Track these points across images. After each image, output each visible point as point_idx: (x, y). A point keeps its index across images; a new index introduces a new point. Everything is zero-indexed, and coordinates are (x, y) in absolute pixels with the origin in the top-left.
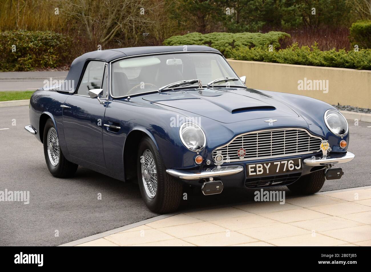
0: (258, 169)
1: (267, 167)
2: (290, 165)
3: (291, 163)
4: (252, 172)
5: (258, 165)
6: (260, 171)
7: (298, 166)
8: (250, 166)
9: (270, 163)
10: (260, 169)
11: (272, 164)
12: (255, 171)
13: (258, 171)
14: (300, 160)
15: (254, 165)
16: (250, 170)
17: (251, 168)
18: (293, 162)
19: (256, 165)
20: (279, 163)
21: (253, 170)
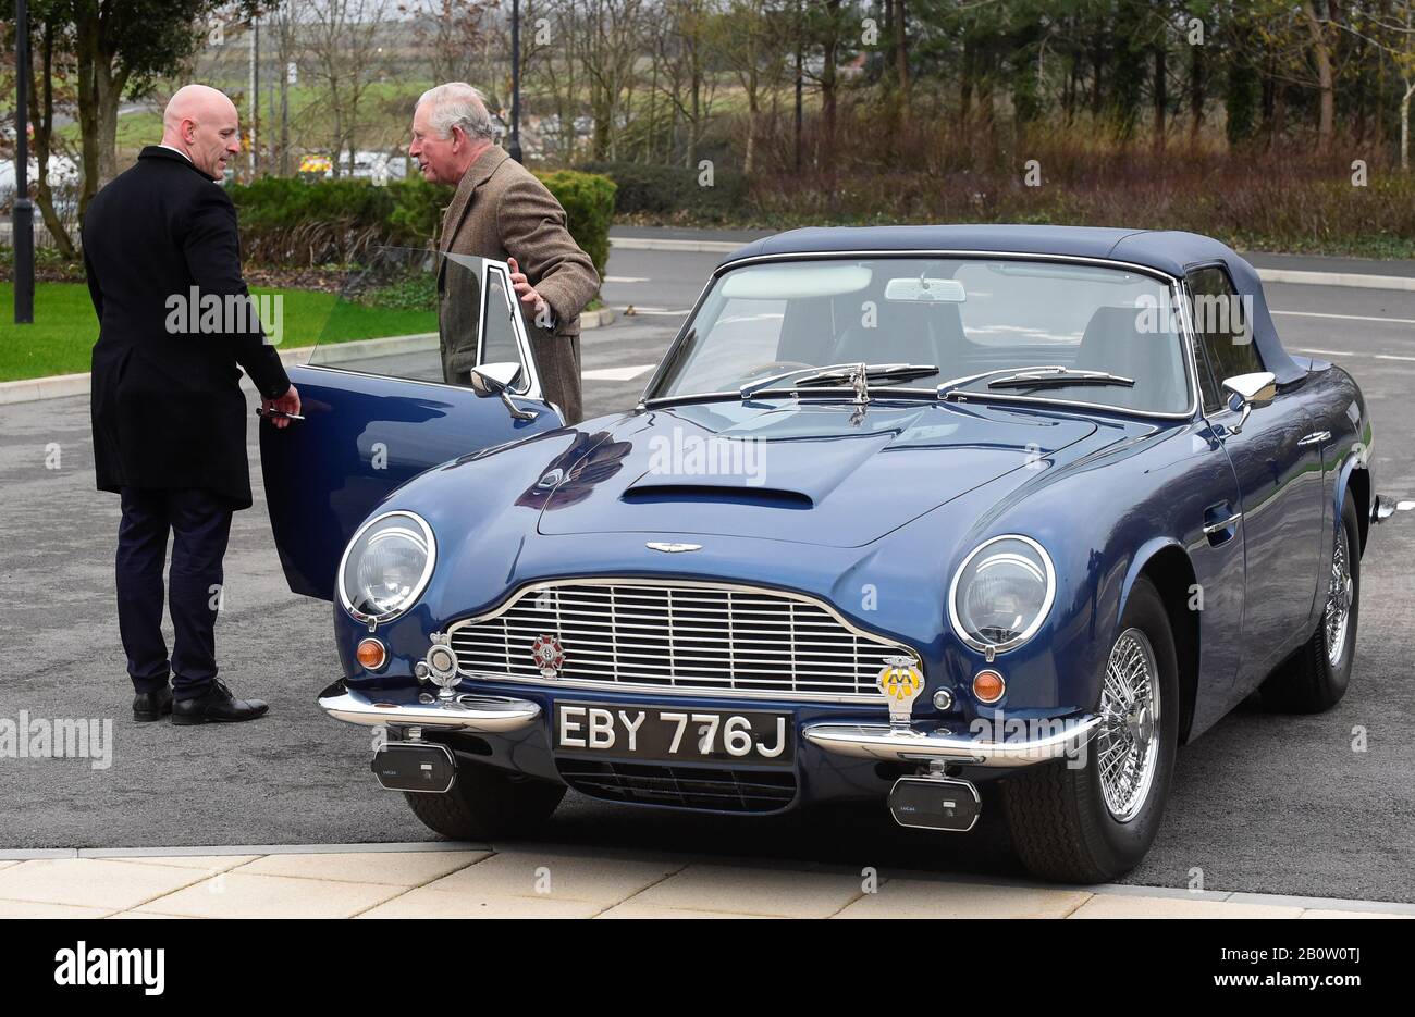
0: (594, 728)
1: (632, 728)
2: (729, 735)
3: (737, 727)
4: (571, 734)
5: (594, 712)
6: (602, 734)
7: (771, 744)
8: (565, 710)
9: (642, 710)
10: (601, 728)
11: (652, 716)
12: (584, 733)
13: (593, 736)
14: (781, 721)
15: (581, 711)
16: (566, 726)
17: (571, 718)
18: (747, 725)
19: (587, 712)
20: (682, 718)
21: (576, 726)
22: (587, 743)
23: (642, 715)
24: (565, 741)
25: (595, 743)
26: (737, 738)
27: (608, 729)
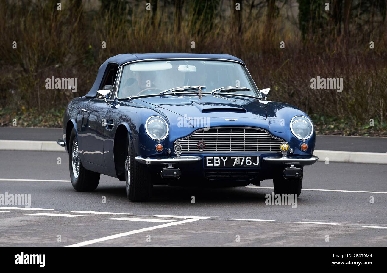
0: (215, 161)
1: (225, 161)
2: (247, 161)
3: (248, 159)
4: (209, 163)
5: (215, 158)
6: (217, 163)
7: (256, 163)
8: (207, 158)
9: (227, 157)
10: (217, 161)
11: (229, 158)
12: (213, 163)
13: (215, 163)
14: (258, 158)
15: (212, 158)
16: (208, 161)
17: (209, 160)
18: (251, 159)
19: (213, 158)
20: (236, 158)
21: (211, 161)
22: (213, 165)
23: (227, 158)
24: (208, 165)
25: (215, 165)
26: (248, 162)
27: (218, 161)
